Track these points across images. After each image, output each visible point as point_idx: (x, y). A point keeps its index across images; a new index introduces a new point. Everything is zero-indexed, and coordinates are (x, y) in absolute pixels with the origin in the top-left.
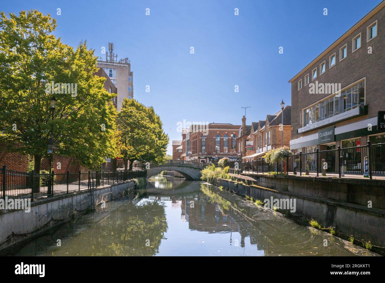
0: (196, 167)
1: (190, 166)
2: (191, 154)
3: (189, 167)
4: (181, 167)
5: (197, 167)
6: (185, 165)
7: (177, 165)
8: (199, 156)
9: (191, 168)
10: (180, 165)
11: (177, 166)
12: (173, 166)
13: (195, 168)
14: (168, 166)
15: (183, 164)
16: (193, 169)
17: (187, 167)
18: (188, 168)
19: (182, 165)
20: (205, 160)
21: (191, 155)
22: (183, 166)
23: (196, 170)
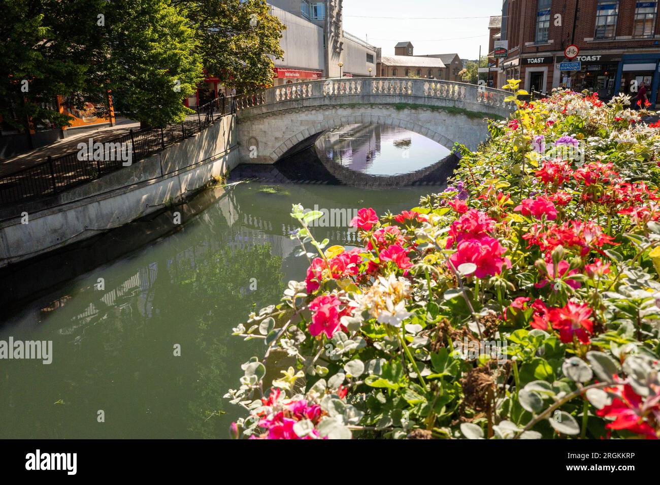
0: (475, 108)
1: (451, 105)
2: (506, 48)
3: (444, 108)
4: (406, 111)
5: (484, 111)
6: (427, 103)
7: (389, 100)
8: (525, 56)
9: (453, 111)
10: (403, 101)
11: (393, 105)
12: (372, 105)
13: (472, 115)
14: (352, 106)
15: (416, 97)
16: (461, 120)
17: (434, 109)
18: (443, 116)
19: (411, 102)
20: (544, 69)
21: (506, 51)
22: (415, 107)
23: (476, 121)
